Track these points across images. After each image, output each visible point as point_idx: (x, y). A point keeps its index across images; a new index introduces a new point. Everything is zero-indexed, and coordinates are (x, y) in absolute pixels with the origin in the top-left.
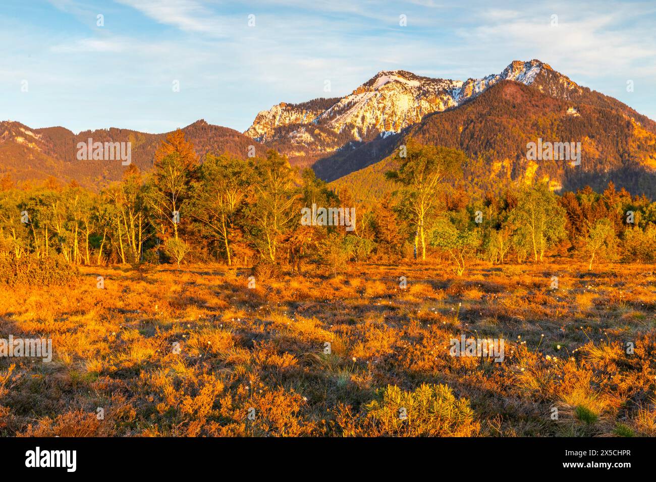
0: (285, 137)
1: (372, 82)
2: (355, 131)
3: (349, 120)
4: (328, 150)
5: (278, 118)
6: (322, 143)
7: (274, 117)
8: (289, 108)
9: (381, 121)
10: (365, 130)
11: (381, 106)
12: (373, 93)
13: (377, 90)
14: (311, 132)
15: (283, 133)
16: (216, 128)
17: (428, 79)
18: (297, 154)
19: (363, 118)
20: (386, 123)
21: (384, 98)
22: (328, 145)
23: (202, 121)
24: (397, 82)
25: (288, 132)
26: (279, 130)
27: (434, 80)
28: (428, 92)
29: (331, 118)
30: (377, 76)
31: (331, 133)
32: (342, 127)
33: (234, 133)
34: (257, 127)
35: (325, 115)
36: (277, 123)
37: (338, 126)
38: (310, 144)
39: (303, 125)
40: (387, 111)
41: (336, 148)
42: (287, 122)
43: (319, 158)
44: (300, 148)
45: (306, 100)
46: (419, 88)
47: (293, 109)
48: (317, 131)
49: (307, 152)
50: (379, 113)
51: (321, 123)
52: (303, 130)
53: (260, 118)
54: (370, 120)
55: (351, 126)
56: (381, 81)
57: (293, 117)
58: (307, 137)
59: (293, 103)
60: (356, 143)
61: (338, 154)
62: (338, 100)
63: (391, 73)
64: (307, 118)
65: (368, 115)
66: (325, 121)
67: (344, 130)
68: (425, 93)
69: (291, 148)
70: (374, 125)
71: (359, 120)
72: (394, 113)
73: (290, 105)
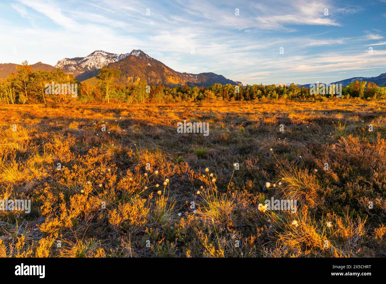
0: (67, 68)
1: (93, 53)
2: (88, 67)
3: (87, 64)
4: (81, 72)
5: (65, 62)
6: (79, 70)
7: (64, 62)
8: (68, 60)
9: (96, 65)
10: (91, 67)
11: (96, 60)
12: (93, 57)
13: (95, 56)
14: (75, 67)
15: (66, 67)
16: (45, 65)
17: (110, 53)
18: (71, 73)
19: (91, 64)
20: (98, 66)
21: (97, 58)
22: (81, 71)
23: (40, 62)
24: (101, 54)
25: (68, 67)
26: (65, 66)
27: (111, 54)
28: (110, 57)
29: (81, 63)
30: (95, 52)
31: (81, 68)
32: (85, 66)
33: (51, 66)
34: (58, 65)
35: (79, 62)
36: (64, 64)
37: (83, 65)
38: (75, 70)
39: (73, 65)
40: (98, 62)
41: (83, 72)
42: (68, 64)
43: (78, 75)
44: (72, 72)
45: (73, 57)
46: (107, 56)
47: (69, 60)
48: (77, 67)
49: (74, 73)
50: (95, 62)
51: (78, 65)
52: (73, 66)
53: (59, 62)
54: (93, 64)
55: (87, 66)
56: (96, 53)
57: (70, 62)
58: (74, 68)
59: (70, 58)
60: (89, 71)
61: (84, 73)
62: (83, 58)
63: (99, 51)
64: (74, 63)
65: (92, 63)
66: (79, 64)
67: (85, 67)
68: (109, 57)
69: (69, 71)
70: (94, 66)
71: (90, 64)
72: (100, 63)
73: (68, 59)
